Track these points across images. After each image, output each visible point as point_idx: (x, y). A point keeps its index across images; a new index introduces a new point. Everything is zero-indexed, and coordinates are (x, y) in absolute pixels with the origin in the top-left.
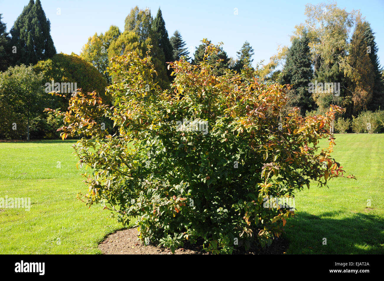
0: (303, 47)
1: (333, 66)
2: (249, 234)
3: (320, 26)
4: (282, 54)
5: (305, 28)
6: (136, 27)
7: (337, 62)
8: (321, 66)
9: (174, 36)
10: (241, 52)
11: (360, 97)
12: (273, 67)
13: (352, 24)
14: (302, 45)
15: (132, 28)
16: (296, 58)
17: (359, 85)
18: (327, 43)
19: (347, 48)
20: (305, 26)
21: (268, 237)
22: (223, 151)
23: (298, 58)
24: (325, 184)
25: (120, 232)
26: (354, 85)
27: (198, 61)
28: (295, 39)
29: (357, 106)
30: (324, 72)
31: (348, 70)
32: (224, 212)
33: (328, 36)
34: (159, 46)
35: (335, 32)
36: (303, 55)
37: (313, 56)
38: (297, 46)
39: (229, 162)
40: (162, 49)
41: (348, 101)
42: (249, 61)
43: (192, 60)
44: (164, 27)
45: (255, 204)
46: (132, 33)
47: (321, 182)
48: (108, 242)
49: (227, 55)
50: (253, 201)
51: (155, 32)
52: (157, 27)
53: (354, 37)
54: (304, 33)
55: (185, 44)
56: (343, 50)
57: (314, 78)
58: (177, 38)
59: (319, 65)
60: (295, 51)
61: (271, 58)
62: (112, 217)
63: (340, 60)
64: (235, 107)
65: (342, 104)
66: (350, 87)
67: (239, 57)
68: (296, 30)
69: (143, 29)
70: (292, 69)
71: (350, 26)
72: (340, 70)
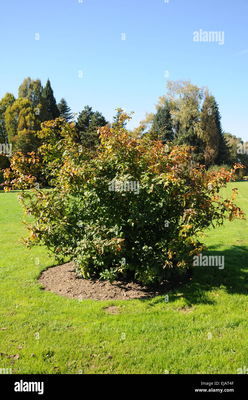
0: (165, 114)
1: (189, 129)
2: (170, 265)
3: (179, 98)
4: (149, 119)
5: (167, 99)
6: (29, 94)
7: (192, 126)
8: (180, 129)
9: (61, 103)
10: (116, 117)
11: (209, 154)
12: (143, 129)
13: (202, 97)
14: (165, 112)
15: (25, 95)
16: (161, 122)
17: (209, 145)
18: (184, 111)
19: (199, 115)
20: (167, 97)
21: (184, 268)
22: (148, 200)
23: (162, 122)
24: (222, 224)
25: (51, 269)
26: (205, 145)
27: (81, 124)
28: (159, 108)
29: (207, 161)
30: (182, 134)
31: (200, 133)
32: (149, 249)
33: (185, 105)
34: (49, 111)
35: (190, 102)
36: (165, 120)
37: (173, 121)
38: (161, 113)
39: (154, 209)
40: (51, 113)
41: (201, 157)
42: (123, 125)
43: (76, 123)
44: (53, 95)
45: (176, 242)
46: (26, 99)
47: (218, 223)
48: (45, 278)
49: (105, 120)
50: (174, 240)
51: (45, 99)
52: (46, 94)
53: (203, 107)
54: (166, 103)
55: (70, 110)
56: (196, 117)
57: (174, 139)
58: (64, 105)
59: (178, 128)
60: (159, 117)
61: (140, 123)
62: (49, 256)
63: (194, 125)
64: (158, 164)
65: (197, 159)
66: (201, 146)
67: (115, 121)
68: (160, 100)
69: (35, 97)
70: (157, 132)
71: (201, 98)
72: (194, 133)
